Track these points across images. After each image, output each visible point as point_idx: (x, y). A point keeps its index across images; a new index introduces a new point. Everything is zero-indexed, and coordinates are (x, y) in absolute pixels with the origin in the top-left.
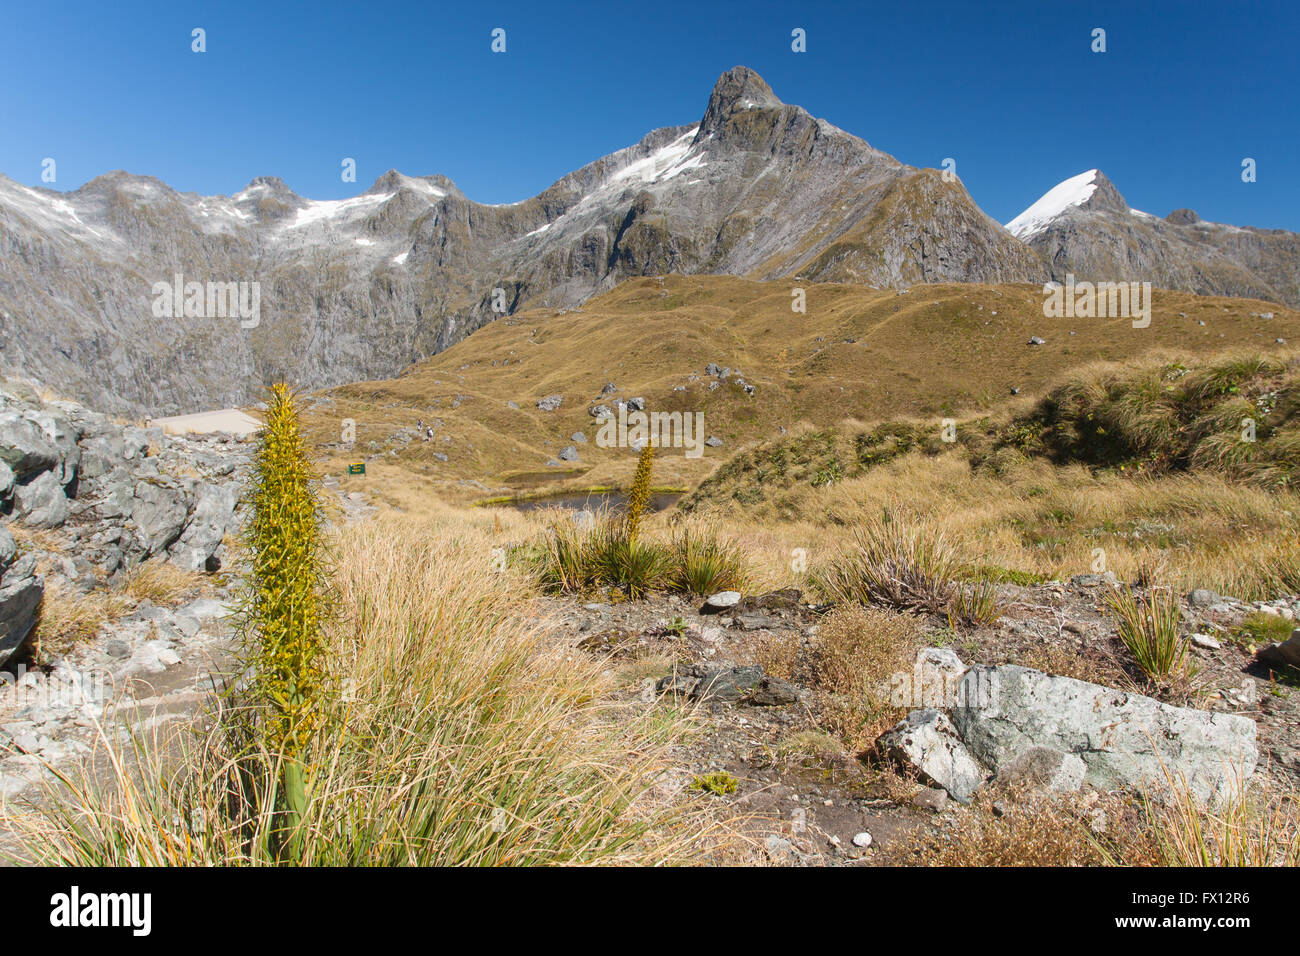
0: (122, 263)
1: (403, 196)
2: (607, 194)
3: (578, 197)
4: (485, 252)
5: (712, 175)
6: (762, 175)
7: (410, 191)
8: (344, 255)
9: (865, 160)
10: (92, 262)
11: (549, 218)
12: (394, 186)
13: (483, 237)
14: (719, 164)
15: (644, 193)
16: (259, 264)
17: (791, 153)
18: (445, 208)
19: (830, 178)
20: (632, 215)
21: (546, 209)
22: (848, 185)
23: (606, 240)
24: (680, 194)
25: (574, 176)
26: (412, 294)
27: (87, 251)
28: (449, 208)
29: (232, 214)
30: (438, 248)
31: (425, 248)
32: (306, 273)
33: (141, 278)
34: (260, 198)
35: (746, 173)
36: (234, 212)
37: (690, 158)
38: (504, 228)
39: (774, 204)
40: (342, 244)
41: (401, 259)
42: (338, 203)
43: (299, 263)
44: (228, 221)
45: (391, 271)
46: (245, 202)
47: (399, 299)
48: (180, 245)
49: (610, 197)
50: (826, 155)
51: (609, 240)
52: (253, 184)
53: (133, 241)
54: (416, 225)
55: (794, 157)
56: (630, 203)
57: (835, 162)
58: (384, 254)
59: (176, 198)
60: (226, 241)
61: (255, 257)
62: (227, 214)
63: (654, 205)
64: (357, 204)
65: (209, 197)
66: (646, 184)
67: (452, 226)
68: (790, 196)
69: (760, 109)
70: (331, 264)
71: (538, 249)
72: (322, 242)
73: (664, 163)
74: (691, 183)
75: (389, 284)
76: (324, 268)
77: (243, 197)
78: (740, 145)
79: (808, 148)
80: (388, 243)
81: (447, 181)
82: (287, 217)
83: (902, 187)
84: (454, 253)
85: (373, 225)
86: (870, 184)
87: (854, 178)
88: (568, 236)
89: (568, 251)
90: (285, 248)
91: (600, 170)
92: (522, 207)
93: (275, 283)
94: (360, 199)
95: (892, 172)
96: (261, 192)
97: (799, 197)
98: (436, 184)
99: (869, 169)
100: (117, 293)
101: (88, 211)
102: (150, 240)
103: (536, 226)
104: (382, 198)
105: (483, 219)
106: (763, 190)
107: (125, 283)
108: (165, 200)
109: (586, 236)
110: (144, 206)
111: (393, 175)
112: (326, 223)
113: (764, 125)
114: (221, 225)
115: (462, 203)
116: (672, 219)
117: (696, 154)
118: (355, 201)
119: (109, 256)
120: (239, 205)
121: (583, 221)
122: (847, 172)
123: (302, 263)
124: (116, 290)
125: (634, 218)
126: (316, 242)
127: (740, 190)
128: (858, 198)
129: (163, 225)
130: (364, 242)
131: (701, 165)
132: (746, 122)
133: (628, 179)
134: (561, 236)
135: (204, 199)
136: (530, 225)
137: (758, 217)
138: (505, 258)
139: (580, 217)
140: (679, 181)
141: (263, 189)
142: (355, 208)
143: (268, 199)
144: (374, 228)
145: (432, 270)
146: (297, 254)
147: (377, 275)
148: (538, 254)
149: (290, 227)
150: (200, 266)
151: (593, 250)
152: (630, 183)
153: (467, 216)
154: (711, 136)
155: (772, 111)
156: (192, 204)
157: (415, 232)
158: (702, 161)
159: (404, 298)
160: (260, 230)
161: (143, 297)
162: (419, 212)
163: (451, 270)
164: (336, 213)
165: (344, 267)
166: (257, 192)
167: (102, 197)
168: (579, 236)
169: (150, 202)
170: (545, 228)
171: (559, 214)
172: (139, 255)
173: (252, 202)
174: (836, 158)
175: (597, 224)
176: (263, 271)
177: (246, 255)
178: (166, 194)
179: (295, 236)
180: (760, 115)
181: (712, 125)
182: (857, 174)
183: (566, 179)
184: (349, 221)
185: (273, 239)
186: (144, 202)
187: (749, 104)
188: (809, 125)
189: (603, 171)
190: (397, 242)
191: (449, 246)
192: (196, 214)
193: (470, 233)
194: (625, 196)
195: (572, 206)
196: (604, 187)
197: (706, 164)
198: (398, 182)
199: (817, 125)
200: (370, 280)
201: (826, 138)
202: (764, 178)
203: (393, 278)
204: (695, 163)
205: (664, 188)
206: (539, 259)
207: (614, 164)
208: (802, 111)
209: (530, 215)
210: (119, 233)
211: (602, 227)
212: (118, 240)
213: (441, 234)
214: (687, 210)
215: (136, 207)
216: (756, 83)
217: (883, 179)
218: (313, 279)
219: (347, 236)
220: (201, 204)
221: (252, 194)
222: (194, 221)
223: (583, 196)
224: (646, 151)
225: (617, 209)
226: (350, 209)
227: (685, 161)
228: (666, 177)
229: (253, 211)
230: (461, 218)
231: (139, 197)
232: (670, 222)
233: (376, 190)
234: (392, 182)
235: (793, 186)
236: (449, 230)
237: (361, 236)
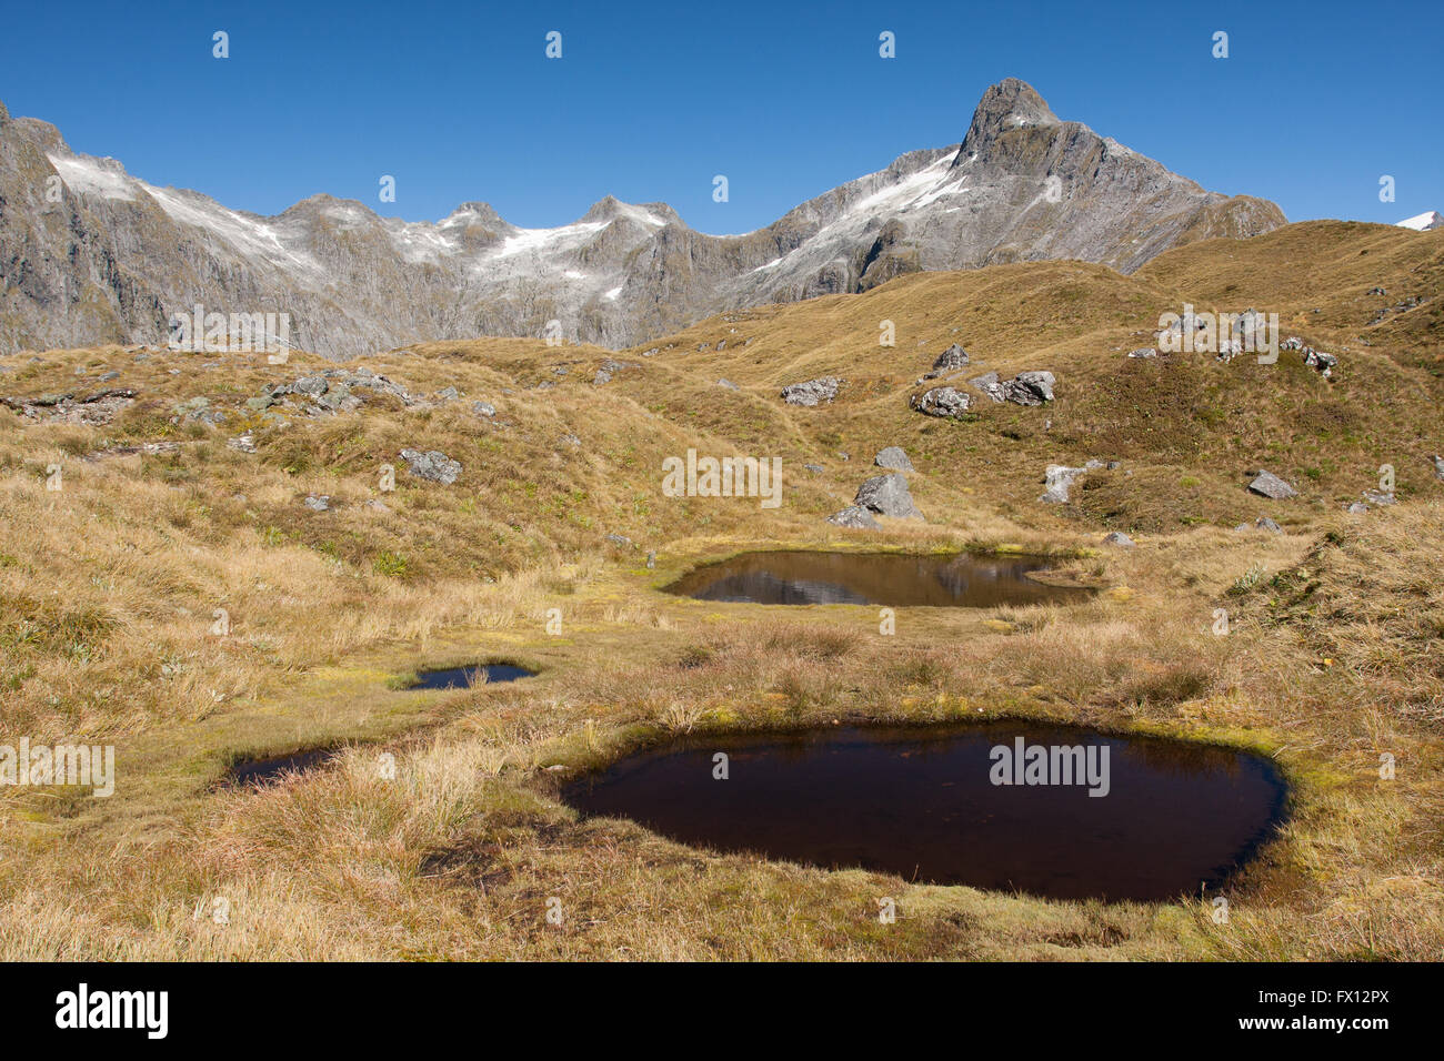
0: (319, 292)
1: (620, 226)
2: (849, 225)
3: (815, 228)
4: (708, 288)
5: (975, 202)
6: (1034, 203)
7: (627, 219)
8: (551, 289)
9: (1162, 186)
10: (290, 290)
11: (781, 252)
12: (611, 213)
13: (706, 271)
14: (983, 189)
15: (892, 222)
16: (462, 296)
17: (1070, 177)
18: (665, 238)
19: (1117, 206)
20: (877, 247)
21: (779, 241)
22: (1141, 215)
23: (847, 275)
24: (936, 223)
25: (812, 204)
26: (623, 333)
27: (286, 279)
28: (669, 238)
29: (436, 242)
30: (654, 284)
31: (642, 282)
32: (511, 307)
33: (338, 308)
34: (467, 226)
35: (1015, 199)
36: (437, 239)
37: (947, 183)
38: (729, 262)
39: (1048, 237)
40: (550, 276)
41: (613, 294)
42: (549, 232)
43: (502, 296)
44: (431, 249)
45: (603, 307)
46: (450, 229)
47: (610, 338)
48: (380, 274)
49: (852, 228)
50: (1113, 179)
51: (850, 275)
52: (460, 210)
53: (332, 270)
54: (633, 256)
55: (1074, 182)
56: (876, 234)
57: (1125, 188)
58: (596, 288)
59: (380, 223)
60: (428, 271)
61: (458, 289)
62: (430, 241)
63: (904, 235)
64: (569, 233)
65: (413, 224)
66: (896, 213)
67: (672, 258)
68: (1069, 227)
69: (1034, 126)
70: (538, 298)
71: (766, 285)
72: (529, 274)
73: (917, 190)
74: (948, 211)
75: (600, 321)
76: (530, 302)
77: (449, 223)
78: (1009, 168)
79: (1093, 171)
80: (600, 277)
81: (668, 210)
82: (494, 246)
83: (1211, 215)
84: (673, 289)
85: (584, 256)
86: (1168, 213)
87: (1147, 207)
88: (801, 271)
89: (802, 287)
90: (490, 279)
91: (842, 197)
92: (750, 239)
93: (477, 317)
94: (573, 228)
95: (1195, 201)
96: (467, 219)
97: (1080, 229)
98: (657, 213)
99: (1166, 196)
100: (312, 323)
101: (290, 237)
102: (350, 268)
103: (766, 260)
104: (596, 227)
105: (706, 251)
106: (1035, 220)
107: (321, 314)
108: (368, 226)
109: (823, 270)
110: (346, 232)
111: (610, 202)
112: (534, 253)
113: (1038, 145)
114: (423, 253)
115: (684, 234)
116: (926, 252)
117: (955, 179)
118: (567, 230)
119: (308, 284)
120: (445, 232)
121: (821, 254)
122: (1139, 200)
123: (507, 296)
124: (312, 320)
125: (881, 249)
126: (523, 274)
127: (1008, 219)
128: (1153, 230)
129: (363, 252)
130: (574, 275)
131: (962, 191)
132: (1017, 142)
133: (874, 209)
134: (794, 271)
135: (408, 225)
136: (759, 259)
137: (1028, 251)
138: (729, 295)
139: (817, 250)
140: (935, 209)
141: (471, 216)
142: (567, 237)
143: (474, 226)
144: (586, 260)
145: (648, 307)
146: (502, 287)
147: (586, 311)
148: (768, 290)
149: (496, 257)
150: (399, 296)
151: (831, 286)
152: (876, 212)
153: (689, 248)
154: (975, 158)
155: (1048, 128)
156: (395, 231)
157: (631, 264)
158: (962, 186)
159: (615, 338)
160: (463, 260)
161: (339, 329)
162: (636, 242)
163: (668, 308)
164: (545, 242)
165: (550, 302)
166: (463, 218)
167: (305, 222)
168: (815, 270)
169: (352, 227)
170: (776, 262)
171: (792, 247)
172: (338, 284)
173: (457, 229)
174: (1126, 184)
175: (836, 257)
176: (465, 304)
177: (448, 286)
178: (370, 220)
179: (501, 267)
180: (1035, 133)
181: (976, 145)
182: (1152, 203)
183: (803, 208)
184: (559, 252)
185: (478, 269)
186: (347, 227)
187: (1019, 120)
188: (1093, 144)
189: (843, 199)
190: (610, 275)
191: (667, 280)
192: (400, 241)
193: (691, 267)
194: (871, 225)
195: (808, 238)
196: (845, 217)
197: (967, 190)
198: (614, 209)
199: (1103, 145)
200: (579, 316)
201: (1115, 160)
202: (1036, 207)
203: (603, 315)
204: (954, 189)
205: (917, 216)
206: (769, 296)
207: (858, 191)
208: (1084, 128)
209: (759, 248)
210: (319, 260)
211: (843, 260)
212: (318, 267)
213: (658, 267)
214: (944, 242)
215: (338, 233)
216: (1030, 97)
217: (1184, 208)
218: (517, 313)
219: (557, 268)
220: (404, 231)
221: (459, 221)
222: (396, 249)
223: (821, 227)
224: (896, 177)
225: (861, 240)
226: (561, 238)
227: (942, 186)
228: (919, 205)
229: (458, 239)
230: (682, 249)
231: (342, 222)
232: (922, 255)
233: (591, 218)
234: (608, 210)
235: (1072, 216)
236: (668, 262)
237: (571, 268)
